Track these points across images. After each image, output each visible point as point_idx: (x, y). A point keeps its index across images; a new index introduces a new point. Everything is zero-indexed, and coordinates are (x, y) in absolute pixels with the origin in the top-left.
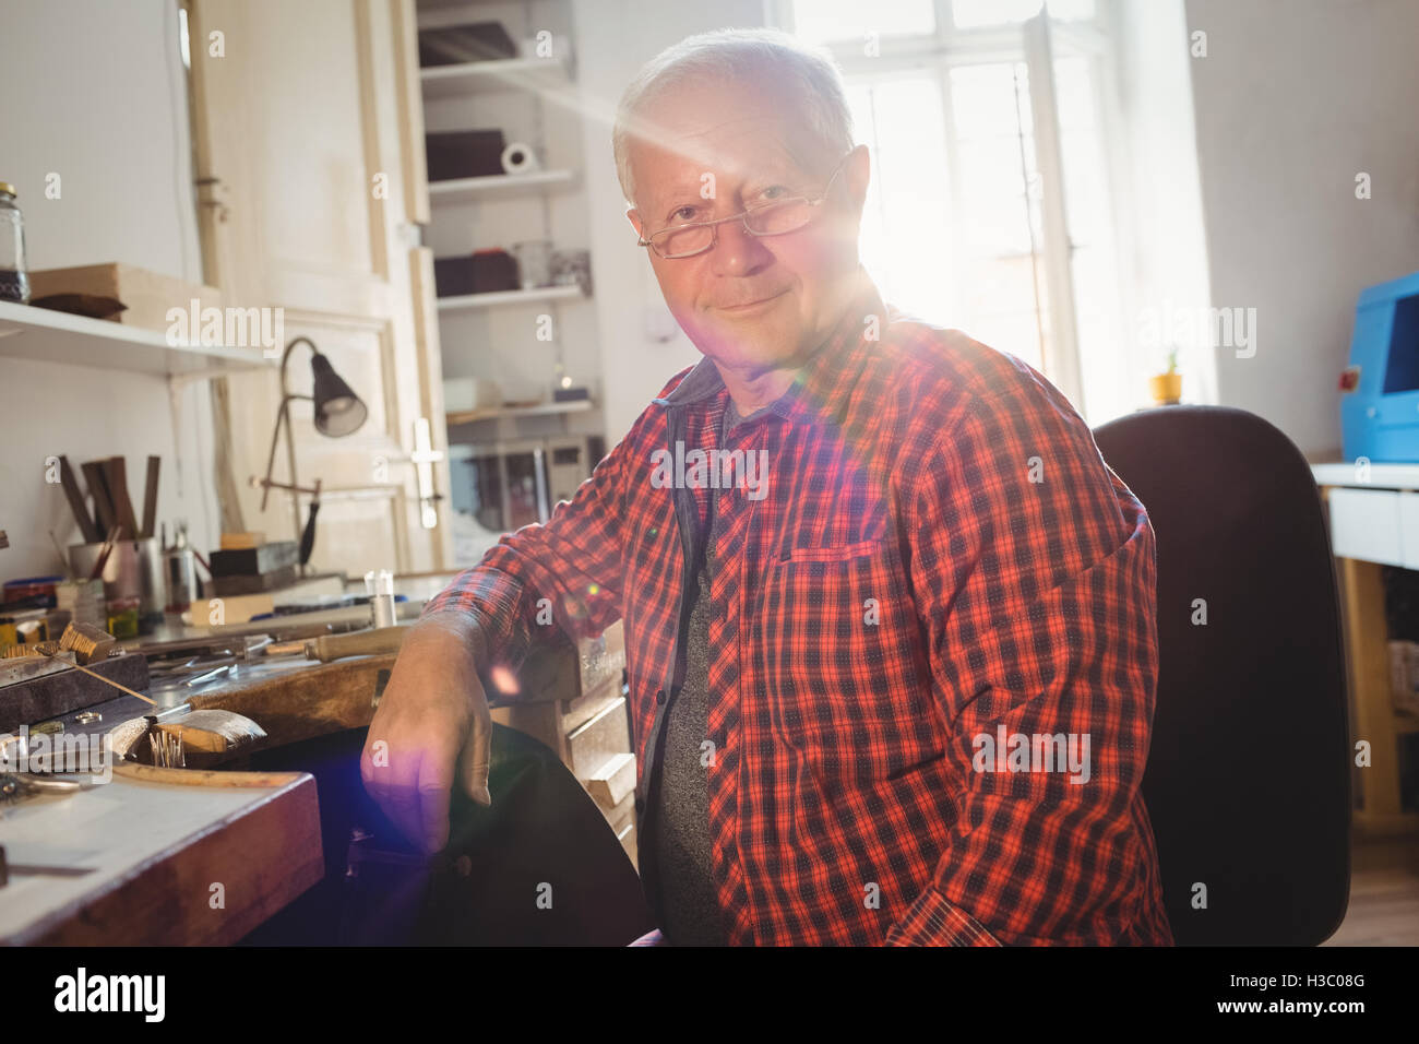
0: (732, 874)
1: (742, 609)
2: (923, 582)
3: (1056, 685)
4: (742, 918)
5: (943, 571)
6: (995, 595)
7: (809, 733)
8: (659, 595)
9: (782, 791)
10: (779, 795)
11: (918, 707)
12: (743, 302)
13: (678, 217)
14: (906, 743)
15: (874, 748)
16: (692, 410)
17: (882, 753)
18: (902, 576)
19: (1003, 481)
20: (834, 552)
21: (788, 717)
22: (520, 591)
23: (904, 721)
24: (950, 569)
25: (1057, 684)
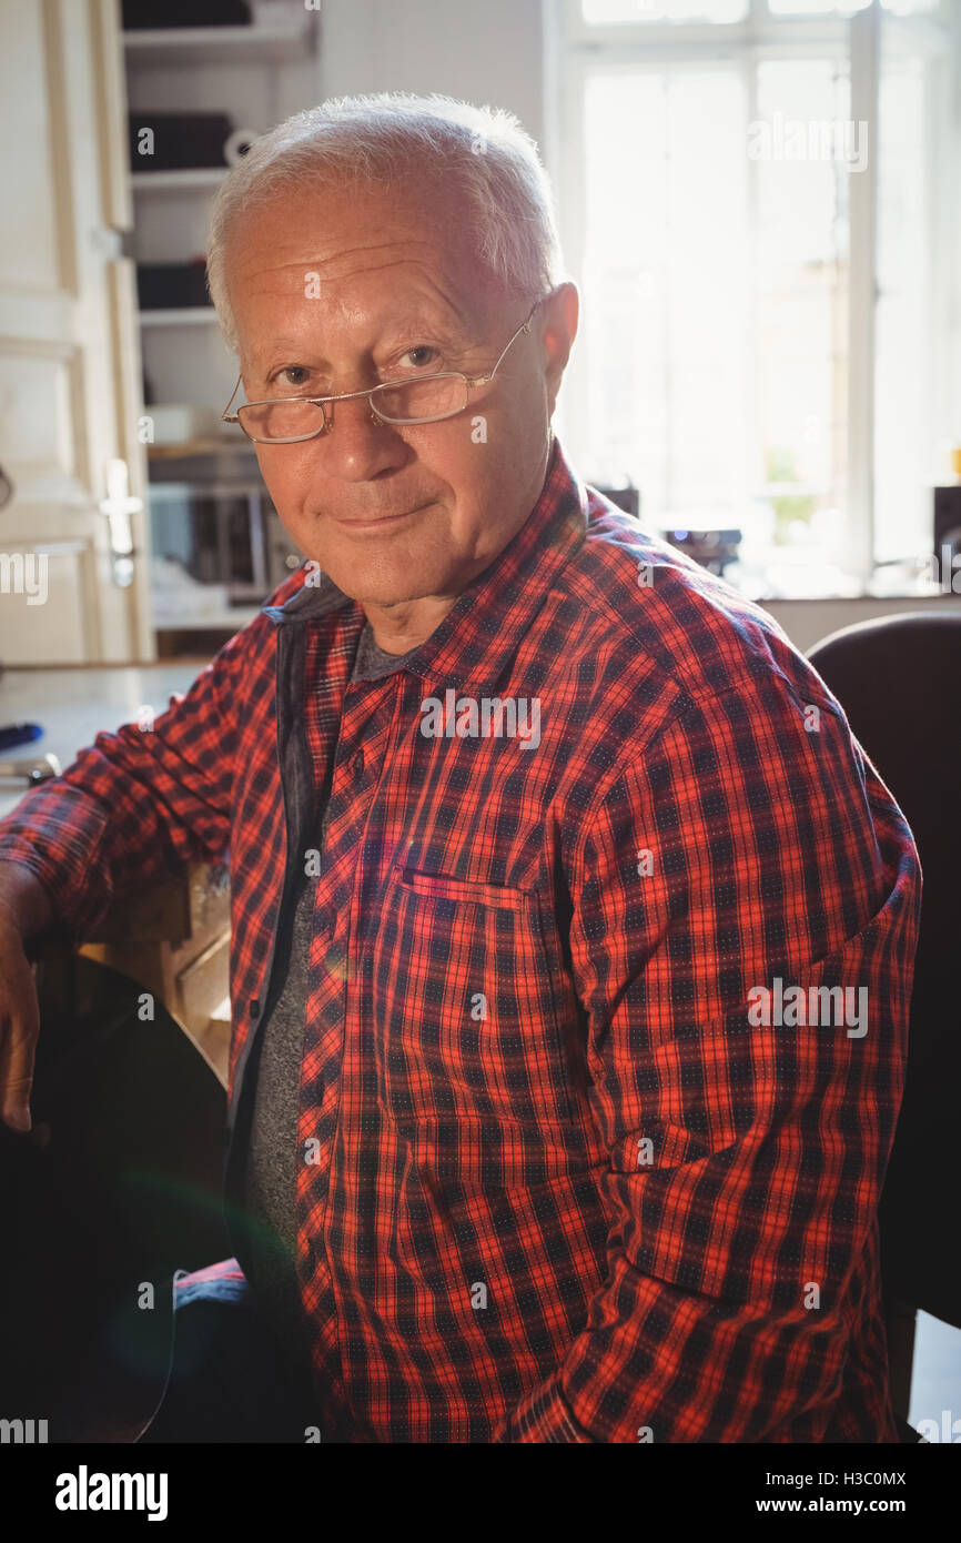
0: (319, 1274)
1: (354, 928)
2: (584, 959)
3: (753, 1137)
4: (327, 1331)
5: (613, 950)
6: (682, 991)
7: (423, 1121)
8: (265, 866)
9: (385, 1183)
10: (382, 1189)
11: (568, 1110)
12: (365, 516)
13: (283, 379)
14: (550, 1148)
15: (508, 1149)
16: (315, 626)
17: (519, 1158)
18: (556, 947)
19: (710, 830)
20: (470, 887)
21: (397, 1098)
22: (104, 823)
23: (548, 1124)
24: (622, 949)
25: (755, 1138)
